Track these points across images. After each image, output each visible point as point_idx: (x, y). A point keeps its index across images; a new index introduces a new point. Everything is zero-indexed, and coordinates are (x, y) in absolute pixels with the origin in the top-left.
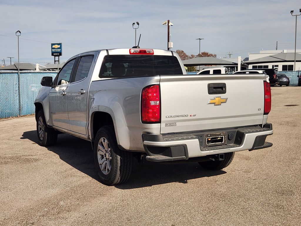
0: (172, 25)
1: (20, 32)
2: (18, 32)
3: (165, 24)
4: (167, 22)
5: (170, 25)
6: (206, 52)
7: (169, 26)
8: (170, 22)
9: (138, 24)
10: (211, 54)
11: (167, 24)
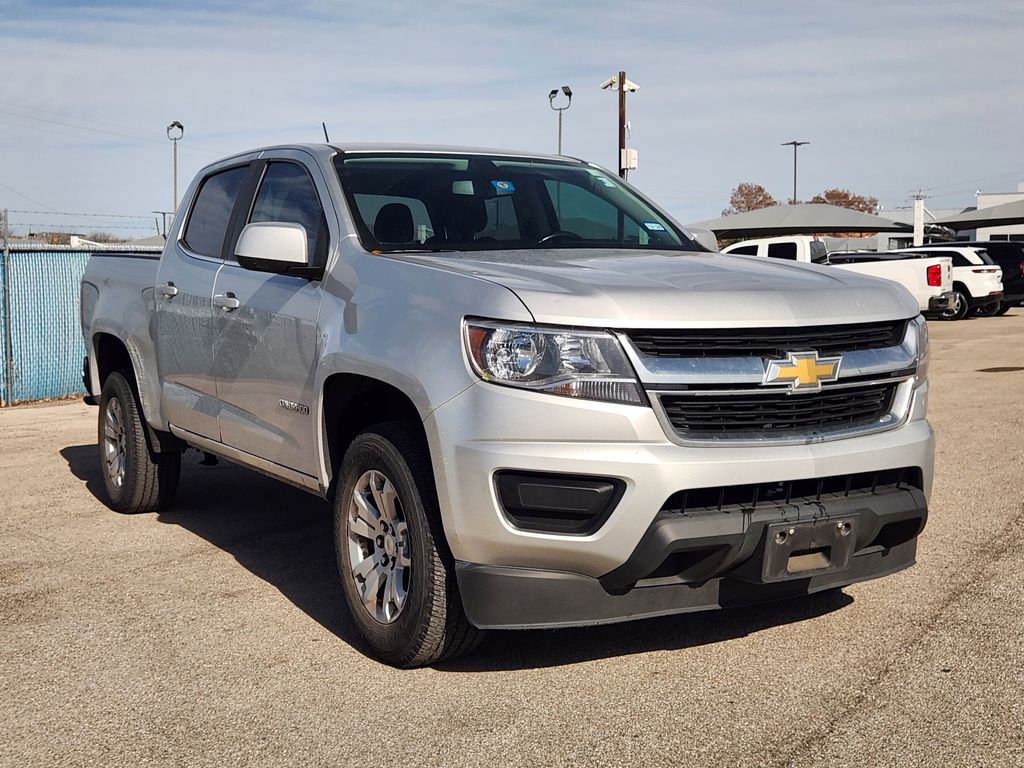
0: (633, 91)
1: (181, 127)
2: (176, 127)
3: (611, 84)
4: (616, 79)
5: (626, 88)
6: (840, 191)
7: (622, 94)
8: (626, 81)
9: (569, 94)
10: (859, 198)
11: (616, 87)
